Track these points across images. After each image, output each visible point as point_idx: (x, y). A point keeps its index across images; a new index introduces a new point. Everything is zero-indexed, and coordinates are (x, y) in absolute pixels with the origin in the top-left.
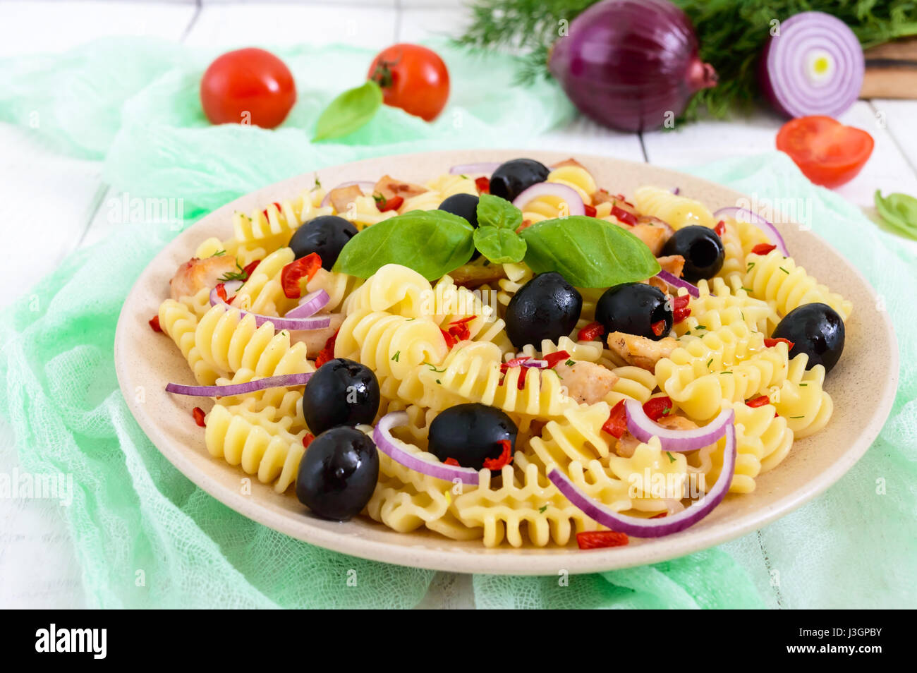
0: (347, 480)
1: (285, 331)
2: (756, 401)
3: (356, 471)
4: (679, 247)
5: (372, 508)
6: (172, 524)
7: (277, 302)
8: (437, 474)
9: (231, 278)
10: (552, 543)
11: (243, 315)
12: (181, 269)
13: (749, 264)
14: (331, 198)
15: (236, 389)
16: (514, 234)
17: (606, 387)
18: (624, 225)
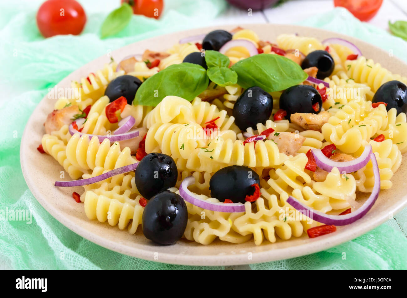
0: (173, 222)
1: (116, 142)
2: (379, 138)
3: (177, 216)
4: (311, 63)
5: (187, 234)
6: (77, 264)
7: (105, 126)
8: (223, 210)
9: (78, 117)
10: (294, 237)
11: (91, 138)
12: (49, 117)
13: (348, 66)
14: (121, 66)
15: (95, 179)
16: (228, 69)
17: (300, 144)
18: (280, 56)
